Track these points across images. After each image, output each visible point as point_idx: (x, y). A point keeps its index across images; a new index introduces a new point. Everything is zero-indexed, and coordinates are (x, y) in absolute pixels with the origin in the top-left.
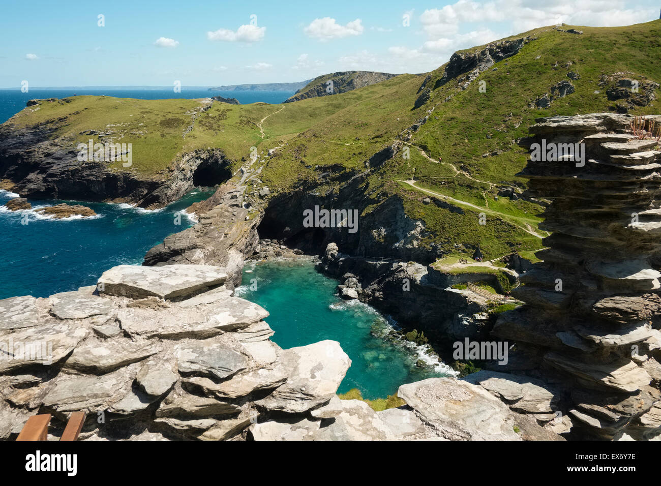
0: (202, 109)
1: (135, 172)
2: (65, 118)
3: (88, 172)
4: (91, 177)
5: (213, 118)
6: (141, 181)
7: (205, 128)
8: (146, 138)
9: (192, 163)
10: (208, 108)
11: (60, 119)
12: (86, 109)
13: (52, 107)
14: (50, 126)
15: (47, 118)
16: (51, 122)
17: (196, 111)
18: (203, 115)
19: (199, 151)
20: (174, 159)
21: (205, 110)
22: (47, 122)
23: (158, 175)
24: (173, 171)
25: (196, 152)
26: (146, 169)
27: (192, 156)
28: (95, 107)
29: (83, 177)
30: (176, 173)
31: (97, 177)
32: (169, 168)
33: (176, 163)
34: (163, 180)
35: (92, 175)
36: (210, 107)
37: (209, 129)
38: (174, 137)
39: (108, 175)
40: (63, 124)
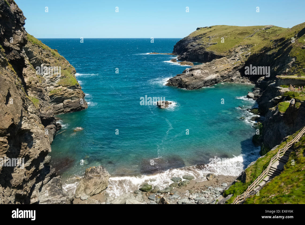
0: (264, 29)
1: (215, 51)
2: (206, 33)
3: (199, 51)
4: (199, 53)
5: (267, 33)
6: (217, 55)
7: (260, 36)
8: (227, 39)
9: (244, 50)
10: (267, 28)
11: (204, 34)
12: (214, 30)
13: (204, 30)
14: (200, 36)
15: (200, 34)
16: (201, 35)
17: (260, 29)
18: (262, 31)
19: (249, 45)
20: (233, 47)
21: (265, 29)
22: (200, 35)
23: (224, 53)
24: (231, 52)
25: (247, 46)
26: (220, 50)
27: (244, 47)
28: (218, 29)
29: (197, 52)
30: (233, 53)
31: (202, 53)
32: (229, 50)
33: (234, 49)
34: (225, 55)
35: (200, 52)
36: (269, 28)
37: (262, 37)
38: (240, 39)
39: (205, 52)
40: (204, 36)
